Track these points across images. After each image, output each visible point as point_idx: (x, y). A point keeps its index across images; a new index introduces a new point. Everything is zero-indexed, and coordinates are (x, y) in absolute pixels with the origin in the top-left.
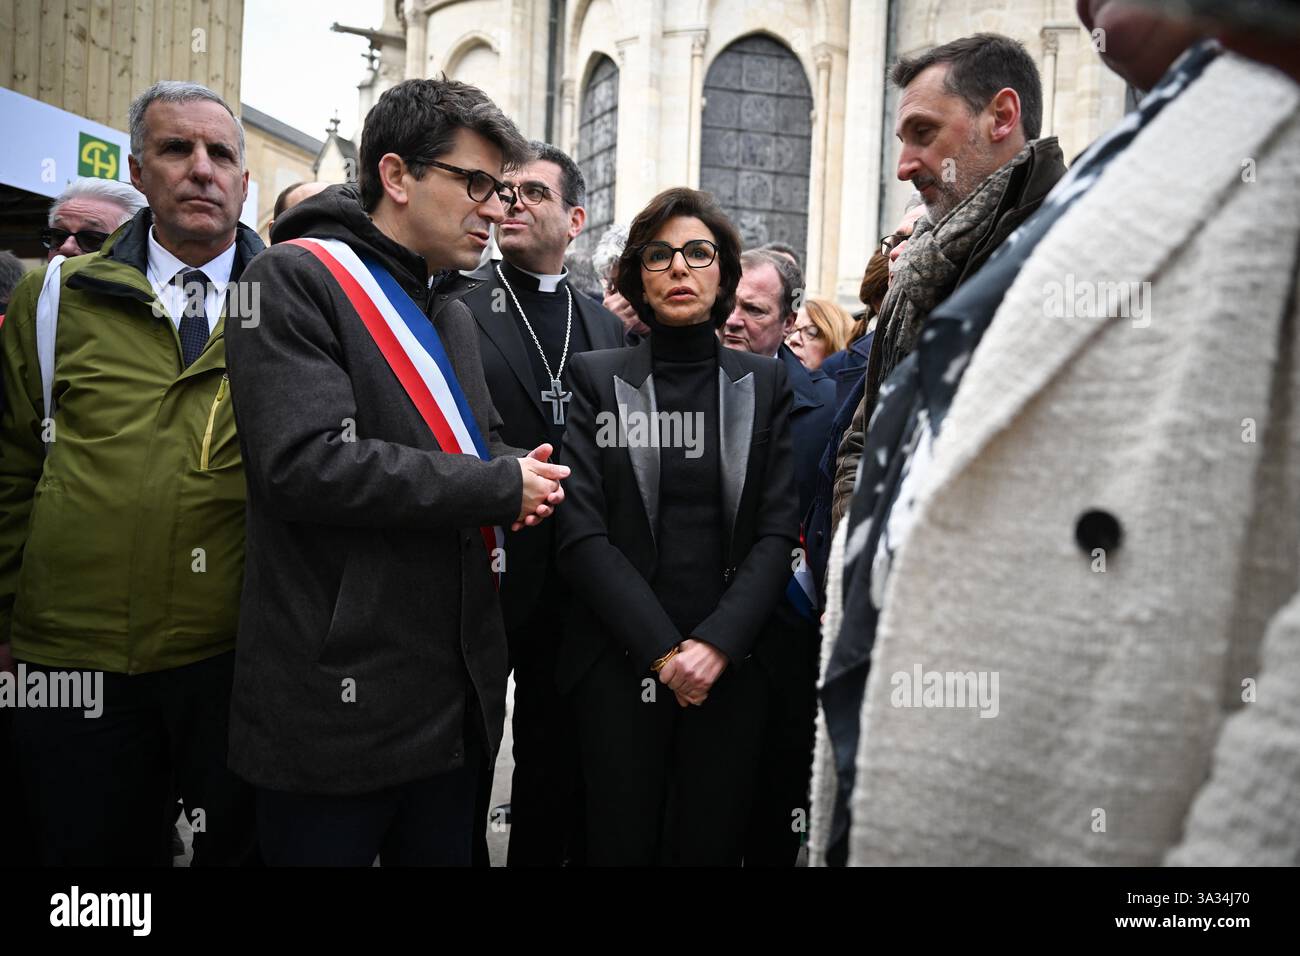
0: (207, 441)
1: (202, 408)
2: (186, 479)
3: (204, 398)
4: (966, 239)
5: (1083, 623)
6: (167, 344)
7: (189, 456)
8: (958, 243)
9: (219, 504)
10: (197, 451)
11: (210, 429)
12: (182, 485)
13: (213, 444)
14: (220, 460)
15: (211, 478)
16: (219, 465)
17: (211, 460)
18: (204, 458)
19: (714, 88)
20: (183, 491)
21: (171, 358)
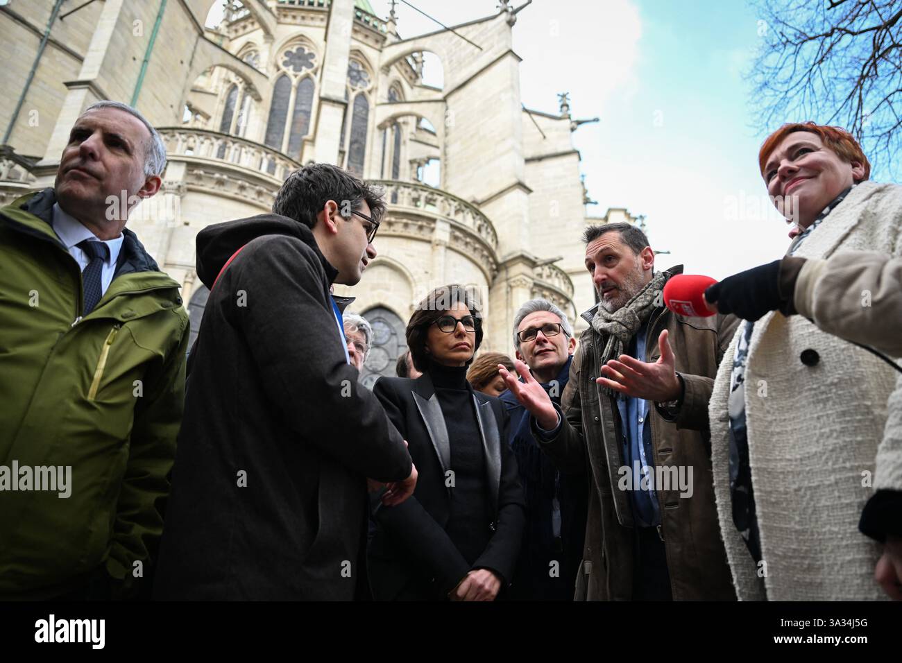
0: (98, 374)
1: (95, 346)
2: (73, 406)
3: (98, 341)
4: (646, 310)
5: (815, 389)
6: (69, 290)
7: (79, 386)
8: (643, 312)
9: (97, 435)
10: (87, 381)
11: (102, 364)
12: (68, 410)
13: (103, 378)
14: (106, 395)
15: (94, 409)
16: (105, 398)
17: (100, 391)
18: (93, 389)
19: (197, 305)
20: (69, 416)
21: (72, 301)
